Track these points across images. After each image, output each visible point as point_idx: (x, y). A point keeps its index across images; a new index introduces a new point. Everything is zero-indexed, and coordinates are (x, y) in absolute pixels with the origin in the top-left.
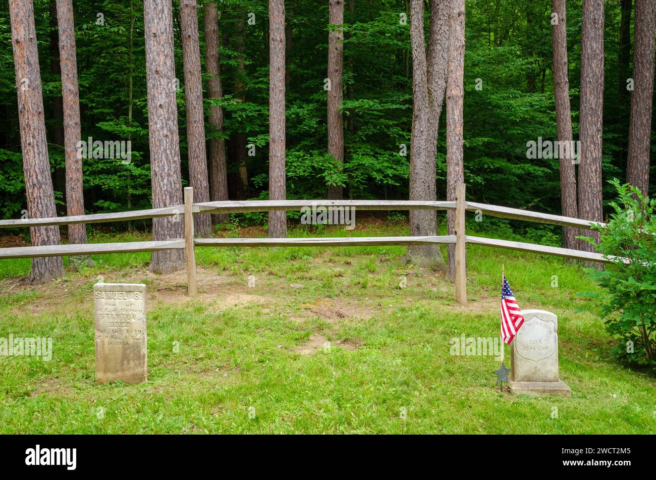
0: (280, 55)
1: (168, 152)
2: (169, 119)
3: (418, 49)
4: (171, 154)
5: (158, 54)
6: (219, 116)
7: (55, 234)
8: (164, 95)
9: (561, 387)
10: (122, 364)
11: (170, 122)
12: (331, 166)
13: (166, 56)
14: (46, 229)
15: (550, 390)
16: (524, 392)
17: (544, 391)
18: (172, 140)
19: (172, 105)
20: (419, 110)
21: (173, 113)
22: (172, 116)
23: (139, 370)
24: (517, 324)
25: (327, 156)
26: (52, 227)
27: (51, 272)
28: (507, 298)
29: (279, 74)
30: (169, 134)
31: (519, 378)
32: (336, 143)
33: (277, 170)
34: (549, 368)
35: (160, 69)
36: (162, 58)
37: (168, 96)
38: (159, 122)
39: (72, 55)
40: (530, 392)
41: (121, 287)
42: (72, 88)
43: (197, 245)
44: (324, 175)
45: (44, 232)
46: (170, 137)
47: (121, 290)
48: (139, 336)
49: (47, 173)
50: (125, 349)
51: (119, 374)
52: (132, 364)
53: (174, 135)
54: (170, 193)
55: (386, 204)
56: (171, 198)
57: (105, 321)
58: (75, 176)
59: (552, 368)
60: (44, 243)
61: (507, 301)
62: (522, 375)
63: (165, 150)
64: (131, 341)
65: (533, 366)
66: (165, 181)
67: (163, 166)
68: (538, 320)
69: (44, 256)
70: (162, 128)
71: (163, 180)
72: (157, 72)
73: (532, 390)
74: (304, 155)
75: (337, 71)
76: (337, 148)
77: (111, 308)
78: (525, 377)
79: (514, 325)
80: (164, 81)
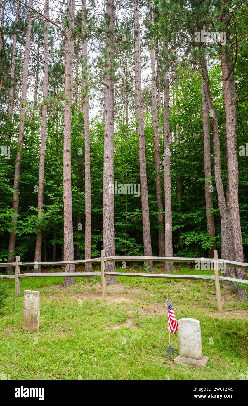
0: (168, 193)
1: (109, 235)
2: (110, 222)
3: (219, 187)
4: (110, 236)
5: (107, 198)
6: (161, 218)
7: (73, 267)
8: (108, 213)
9: (199, 363)
10: (31, 324)
11: (110, 224)
12: (206, 238)
13: (110, 199)
14: (69, 265)
15: (193, 364)
16: (180, 363)
17: (190, 364)
18: (111, 230)
19: (111, 217)
20: (222, 214)
21: (111, 220)
22: (111, 221)
23: (35, 327)
24: (173, 325)
25: (207, 234)
26: (72, 265)
27: (70, 283)
28: (169, 310)
29: (168, 201)
30: (109, 228)
31: (182, 355)
32: (210, 228)
33: (168, 241)
34: (196, 351)
35: (107, 204)
36: (108, 199)
37: (110, 213)
38: (106, 224)
39: (89, 200)
40: (183, 363)
41: (32, 292)
42: (88, 211)
43: (105, 275)
44: (202, 243)
45: (68, 266)
46: (110, 229)
47: (32, 293)
48: (36, 313)
49: (71, 244)
50: (32, 318)
51: (30, 328)
52: (34, 324)
53: (112, 228)
54: (109, 252)
55: (180, 259)
56: (109, 254)
57: (27, 306)
58: (88, 244)
59: (198, 352)
60: (68, 271)
61: (169, 312)
62: (183, 353)
63: (107, 235)
64: (34, 315)
65: (188, 349)
66: (107, 247)
67: (106, 241)
68: (189, 324)
69: (67, 276)
70: (107, 226)
71: (106, 247)
72: (106, 205)
73: (184, 362)
74: (195, 234)
75: (209, 196)
76: (211, 230)
77: (28, 300)
78: (184, 354)
79: (172, 325)
80: (108, 208)
